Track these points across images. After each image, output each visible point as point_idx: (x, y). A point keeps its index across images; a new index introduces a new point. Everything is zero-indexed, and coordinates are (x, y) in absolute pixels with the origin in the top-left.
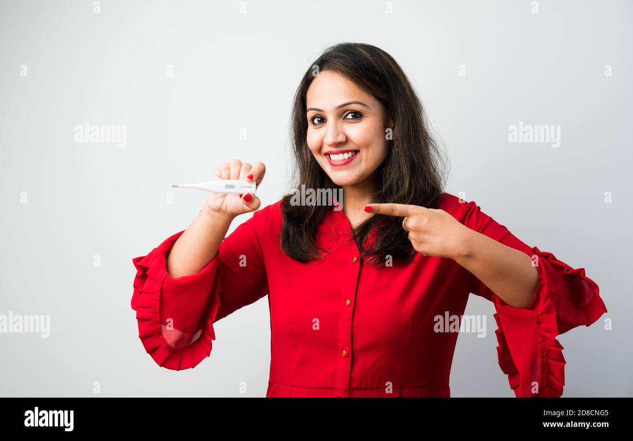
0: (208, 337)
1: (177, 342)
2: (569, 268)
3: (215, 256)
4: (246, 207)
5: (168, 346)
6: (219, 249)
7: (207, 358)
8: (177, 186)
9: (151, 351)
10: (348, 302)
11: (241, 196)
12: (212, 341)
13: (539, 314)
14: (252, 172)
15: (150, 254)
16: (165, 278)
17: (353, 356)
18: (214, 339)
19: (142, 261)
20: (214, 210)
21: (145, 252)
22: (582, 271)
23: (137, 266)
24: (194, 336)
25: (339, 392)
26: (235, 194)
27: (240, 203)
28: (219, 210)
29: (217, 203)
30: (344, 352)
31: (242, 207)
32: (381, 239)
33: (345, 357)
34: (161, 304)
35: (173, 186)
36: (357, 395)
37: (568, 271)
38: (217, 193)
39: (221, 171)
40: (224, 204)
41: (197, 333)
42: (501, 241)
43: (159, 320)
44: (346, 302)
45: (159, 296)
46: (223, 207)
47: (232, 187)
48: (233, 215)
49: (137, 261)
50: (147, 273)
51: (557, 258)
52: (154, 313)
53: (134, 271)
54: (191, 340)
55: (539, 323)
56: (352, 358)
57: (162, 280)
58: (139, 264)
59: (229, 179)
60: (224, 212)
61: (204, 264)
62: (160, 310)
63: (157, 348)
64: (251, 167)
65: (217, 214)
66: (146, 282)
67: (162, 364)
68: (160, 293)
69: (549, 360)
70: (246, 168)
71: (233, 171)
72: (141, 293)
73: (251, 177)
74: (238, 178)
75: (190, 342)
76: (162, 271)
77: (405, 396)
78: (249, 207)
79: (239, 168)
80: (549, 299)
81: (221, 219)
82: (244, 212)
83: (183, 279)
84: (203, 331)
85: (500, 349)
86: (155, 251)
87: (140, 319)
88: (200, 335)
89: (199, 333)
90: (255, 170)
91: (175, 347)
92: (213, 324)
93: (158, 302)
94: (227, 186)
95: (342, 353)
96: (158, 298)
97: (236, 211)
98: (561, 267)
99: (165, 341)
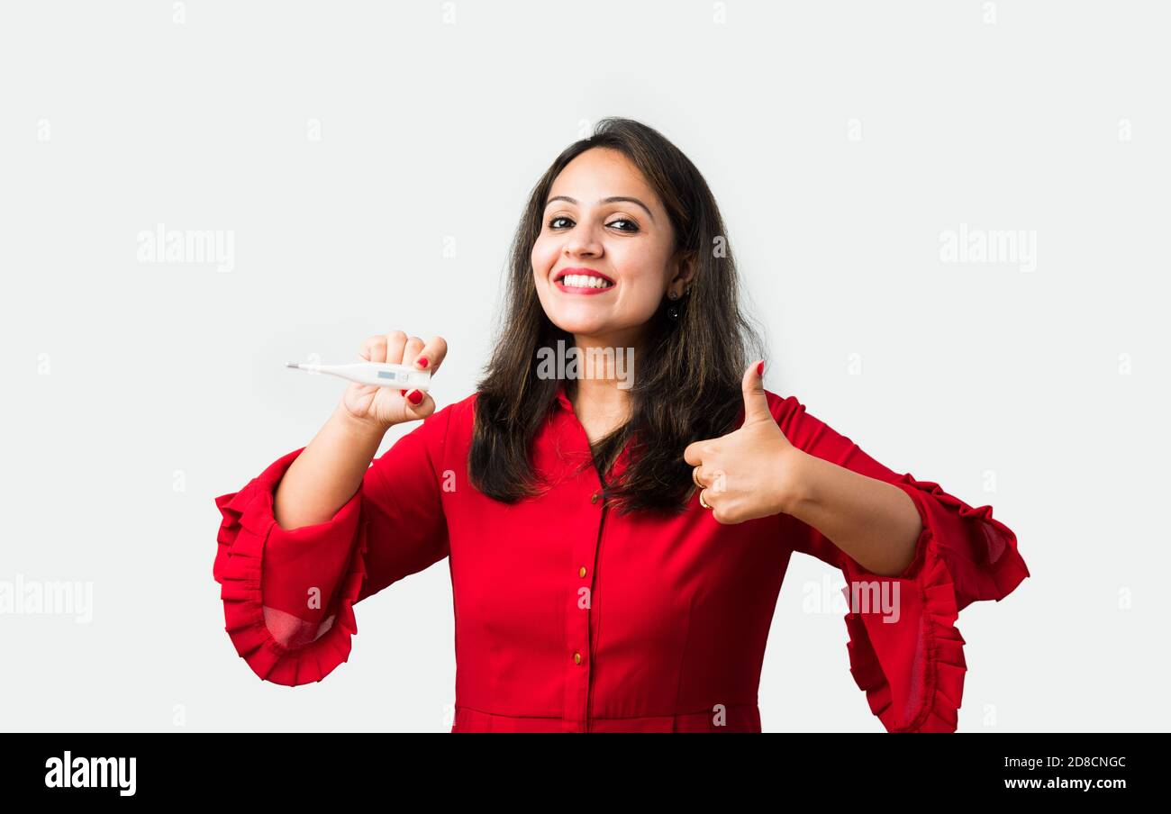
0: (344, 629)
1: (293, 638)
2: (967, 507)
3: (357, 492)
4: (410, 412)
5: (276, 646)
6: (363, 481)
7: (343, 664)
8: (297, 367)
9: (246, 653)
10: (583, 571)
11: (404, 392)
12: (352, 636)
13: (925, 586)
14: (424, 353)
15: (246, 488)
16: (271, 529)
17: (593, 664)
18: (355, 633)
19: (232, 501)
20: (356, 415)
21: (236, 486)
22: (987, 510)
23: (222, 510)
24: (321, 627)
25: (570, 725)
26: (392, 389)
27: (400, 405)
28: (364, 415)
29: (360, 403)
30: (578, 656)
31: (403, 412)
32: (634, 468)
33: (579, 664)
34: (263, 573)
35: (290, 367)
36: (600, 728)
37: (965, 511)
38: (363, 386)
39: (369, 350)
40: (373, 404)
41: (327, 622)
42: (845, 465)
43: (260, 601)
44: (579, 573)
45: (260, 560)
46: (372, 411)
47: (391, 376)
48: (386, 425)
49: (222, 502)
50: (239, 521)
51: (946, 490)
52: (252, 589)
53: (218, 518)
54: (315, 634)
55: (925, 600)
56: (592, 666)
57: (266, 533)
58: (228, 505)
59: (385, 362)
60: (373, 418)
61: (337, 507)
62: (261, 585)
63: (258, 648)
64: (423, 346)
65: (359, 422)
66: (238, 538)
67: (265, 675)
68: (261, 556)
69: (939, 663)
70: (414, 347)
71: (392, 351)
72: (230, 555)
73: (423, 362)
74: (400, 361)
75: (314, 637)
76: (267, 517)
77: (682, 730)
78: (415, 412)
79: (401, 346)
80: (942, 561)
81: (365, 431)
82: (406, 419)
83: (302, 531)
84: (336, 618)
85: (852, 646)
86: (254, 484)
87: (228, 600)
88: (330, 624)
89: (329, 622)
90: (429, 350)
91: (289, 646)
92: (354, 607)
93: (259, 571)
94: (382, 375)
95: (574, 656)
96: (259, 565)
97: (392, 417)
98: (954, 505)
99: (271, 638)
